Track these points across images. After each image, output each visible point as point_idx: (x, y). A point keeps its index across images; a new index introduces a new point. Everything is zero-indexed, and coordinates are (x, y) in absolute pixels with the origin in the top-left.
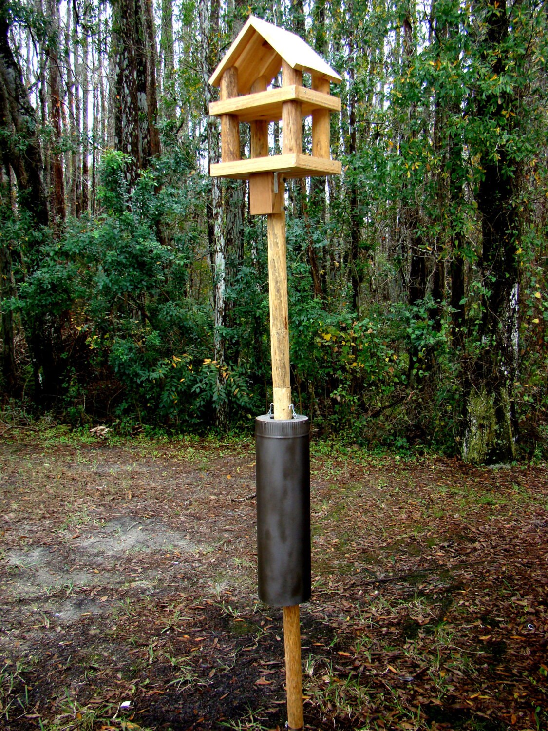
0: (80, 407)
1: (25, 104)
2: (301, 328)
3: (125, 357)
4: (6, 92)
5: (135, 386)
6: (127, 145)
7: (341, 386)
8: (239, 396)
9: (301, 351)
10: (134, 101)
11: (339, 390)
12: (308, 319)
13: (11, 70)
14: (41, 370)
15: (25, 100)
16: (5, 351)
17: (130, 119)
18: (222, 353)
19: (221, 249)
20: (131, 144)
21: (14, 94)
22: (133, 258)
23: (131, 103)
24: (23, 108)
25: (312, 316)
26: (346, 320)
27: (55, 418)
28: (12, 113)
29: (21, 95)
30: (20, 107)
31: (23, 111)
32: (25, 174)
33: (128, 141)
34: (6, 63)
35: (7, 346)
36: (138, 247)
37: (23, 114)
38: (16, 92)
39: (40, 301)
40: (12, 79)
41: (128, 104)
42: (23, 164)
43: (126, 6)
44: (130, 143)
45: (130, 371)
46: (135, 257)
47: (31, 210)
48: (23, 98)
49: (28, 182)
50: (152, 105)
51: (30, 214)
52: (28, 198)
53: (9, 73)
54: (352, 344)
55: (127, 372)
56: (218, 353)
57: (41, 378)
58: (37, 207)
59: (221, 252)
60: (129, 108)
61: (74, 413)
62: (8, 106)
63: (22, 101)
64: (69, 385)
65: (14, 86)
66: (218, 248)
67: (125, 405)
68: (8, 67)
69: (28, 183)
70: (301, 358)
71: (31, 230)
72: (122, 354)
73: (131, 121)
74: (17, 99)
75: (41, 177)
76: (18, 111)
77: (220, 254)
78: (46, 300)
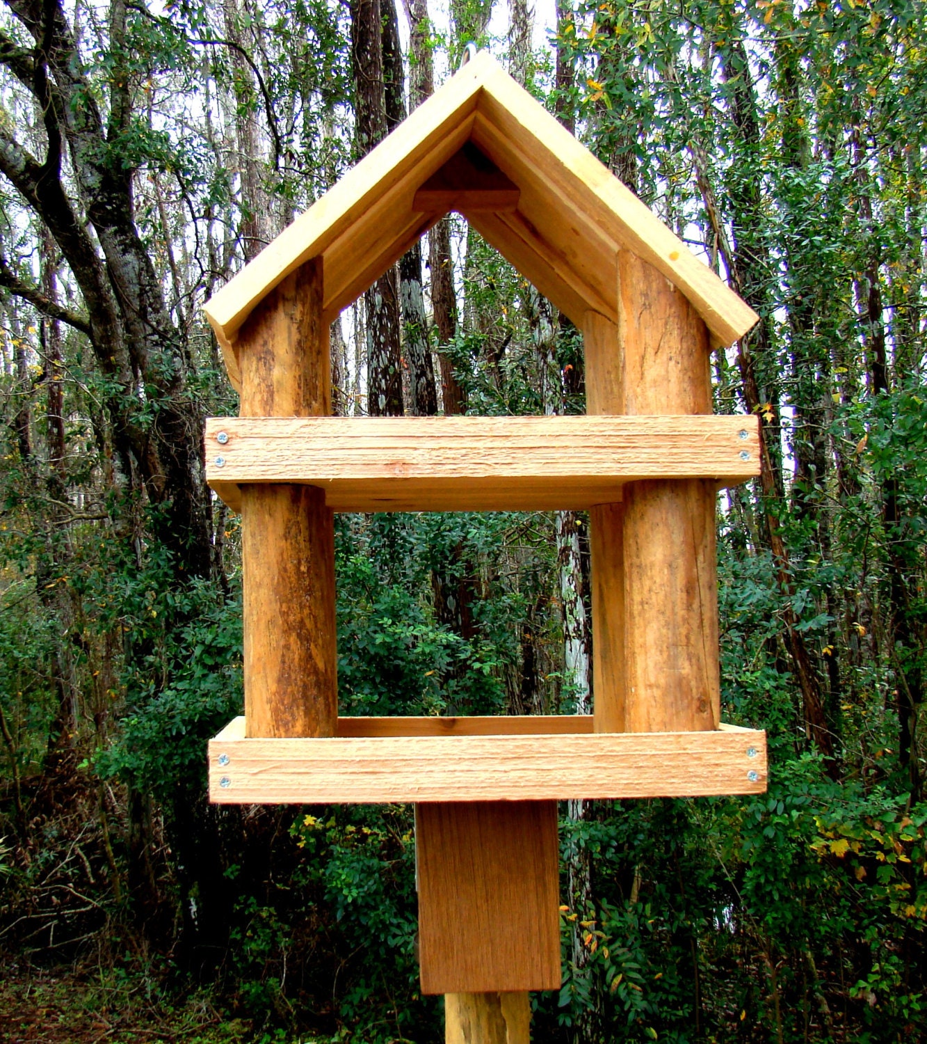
0: (272, 981)
1: (158, 323)
2: (769, 832)
3: (355, 893)
4: (114, 303)
5: (382, 951)
6: (377, 396)
7: (876, 967)
8: (623, 994)
9: (773, 884)
10: (390, 302)
11: (872, 978)
12: (787, 810)
13: (129, 257)
14: (194, 891)
15: (159, 316)
16: (133, 835)
17: (382, 339)
18: (586, 874)
19: (577, 630)
20: (386, 393)
21: (136, 305)
22: (369, 664)
23: (384, 305)
24: (155, 331)
25: (797, 801)
26: (885, 812)
27: (220, 1002)
28: (132, 346)
29: (151, 305)
30: (149, 330)
31: (156, 337)
32: (160, 470)
33: (379, 388)
34: (121, 243)
35: (137, 826)
36: (379, 639)
37: (156, 344)
38: (141, 301)
39: (169, 757)
40: (132, 275)
41: (378, 309)
42: (155, 448)
43: (367, 107)
44: (383, 392)
45: (370, 920)
46: (373, 660)
47: (172, 545)
48: (156, 311)
49: (168, 485)
50: (444, 300)
51: (170, 554)
52: (166, 520)
53: (126, 264)
54: (903, 858)
55: (363, 921)
56: (576, 875)
57: (194, 908)
58: (186, 537)
59: (579, 637)
60: (380, 317)
61: (258, 996)
62: (120, 331)
63: (152, 318)
64: (244, 936)
65: (137, 289)
66: (571, 628)
67: (361, 993)
68: (125, 252)
69: (167, 488)
70: (772, 901)
71: (167, 593)
72: (349, 886)
73: (385, 344)
74: (143, 314)
75: (194, 472)
76: (145, 338)
77: (576, 642)
78: (183, 755)
